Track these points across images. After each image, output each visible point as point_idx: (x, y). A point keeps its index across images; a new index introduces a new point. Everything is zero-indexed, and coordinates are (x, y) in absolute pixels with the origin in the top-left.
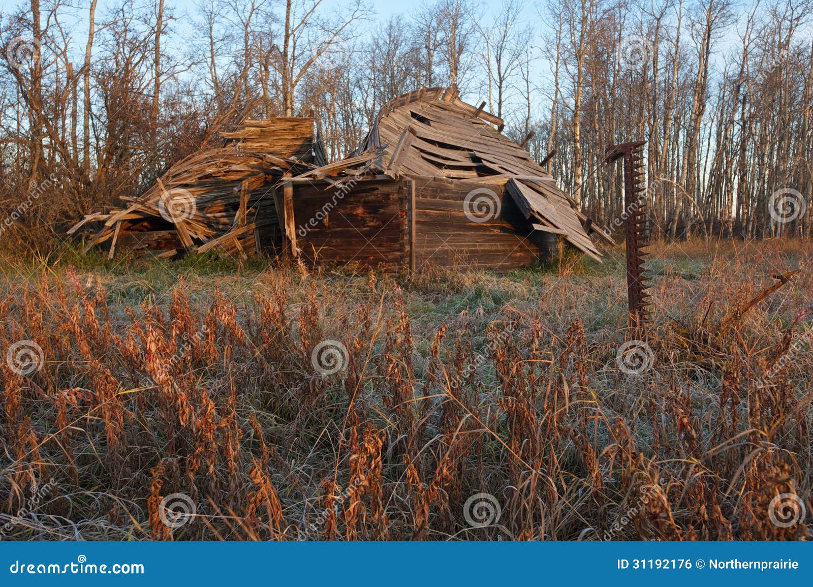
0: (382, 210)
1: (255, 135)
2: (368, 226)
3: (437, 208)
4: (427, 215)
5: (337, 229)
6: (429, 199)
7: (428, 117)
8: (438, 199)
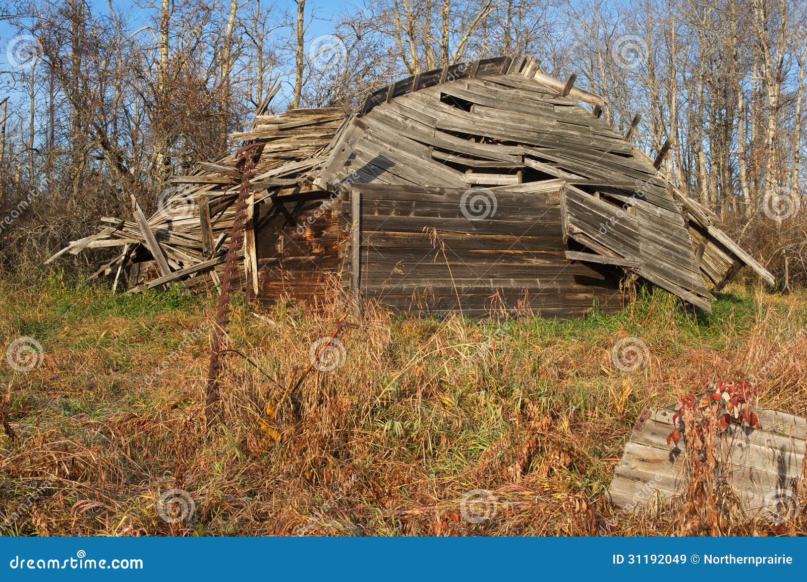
0: (325, 232)
1: (271, 133)
2: (314, 254)
3: (403, 228)
4: (387, 238)
5: (291, 258)
6: (393, 215)
7: (472, 100)
8: (412, 216)
